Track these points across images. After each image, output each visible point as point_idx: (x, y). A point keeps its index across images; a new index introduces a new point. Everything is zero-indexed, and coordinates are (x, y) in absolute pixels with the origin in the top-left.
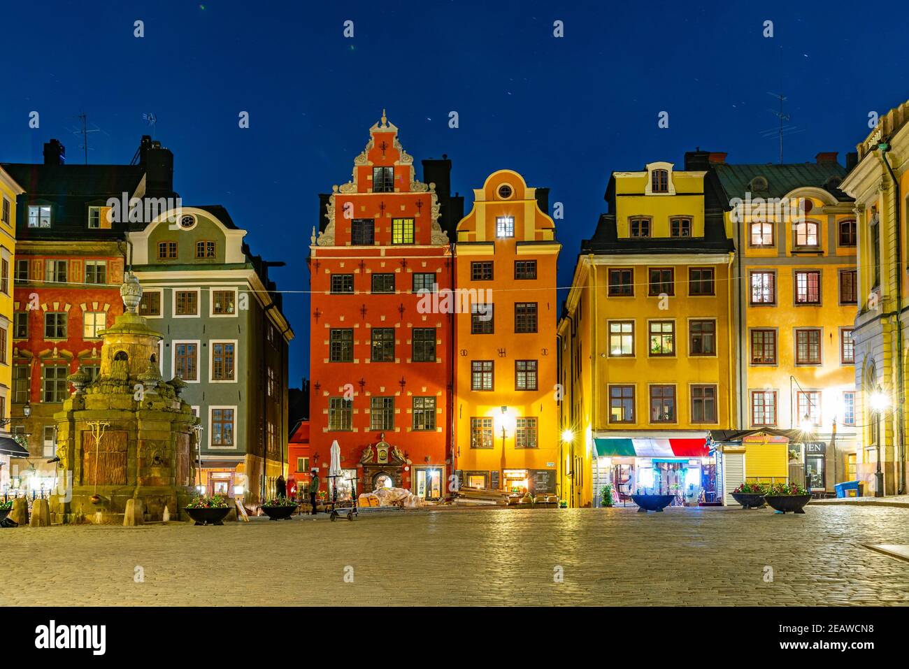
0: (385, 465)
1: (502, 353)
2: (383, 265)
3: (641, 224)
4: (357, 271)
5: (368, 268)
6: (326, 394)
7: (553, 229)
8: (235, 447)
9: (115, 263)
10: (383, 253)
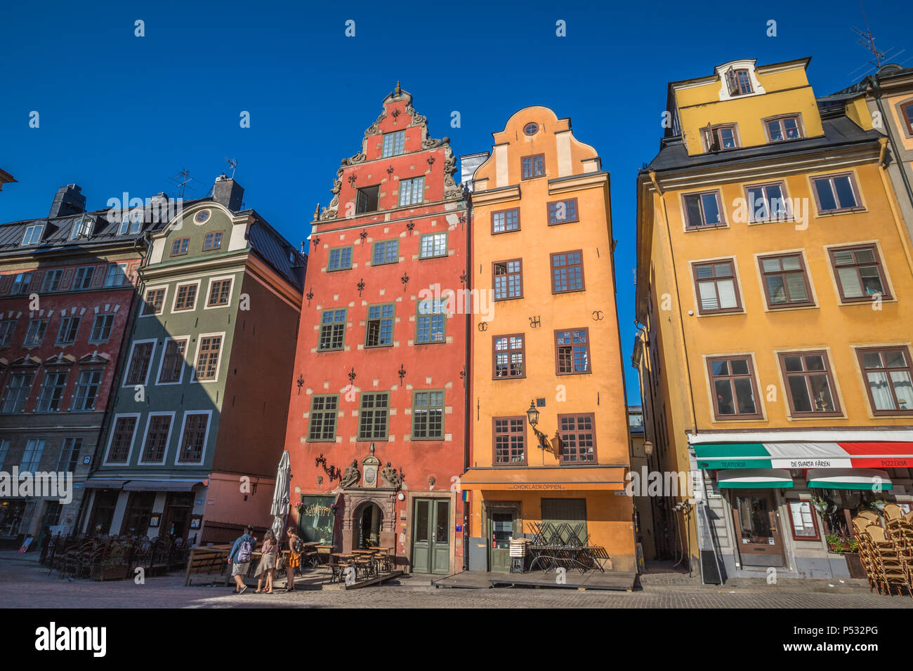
0: (371, 490)
1: (535, 323)
2: (386, 230)
3: (720, 135)
4: (358, 242)
5: (369, 236)
6: (309, 392)
7: (596, 159)
8: (202, 463)
9: (134, 264)
10: (387, 218)
